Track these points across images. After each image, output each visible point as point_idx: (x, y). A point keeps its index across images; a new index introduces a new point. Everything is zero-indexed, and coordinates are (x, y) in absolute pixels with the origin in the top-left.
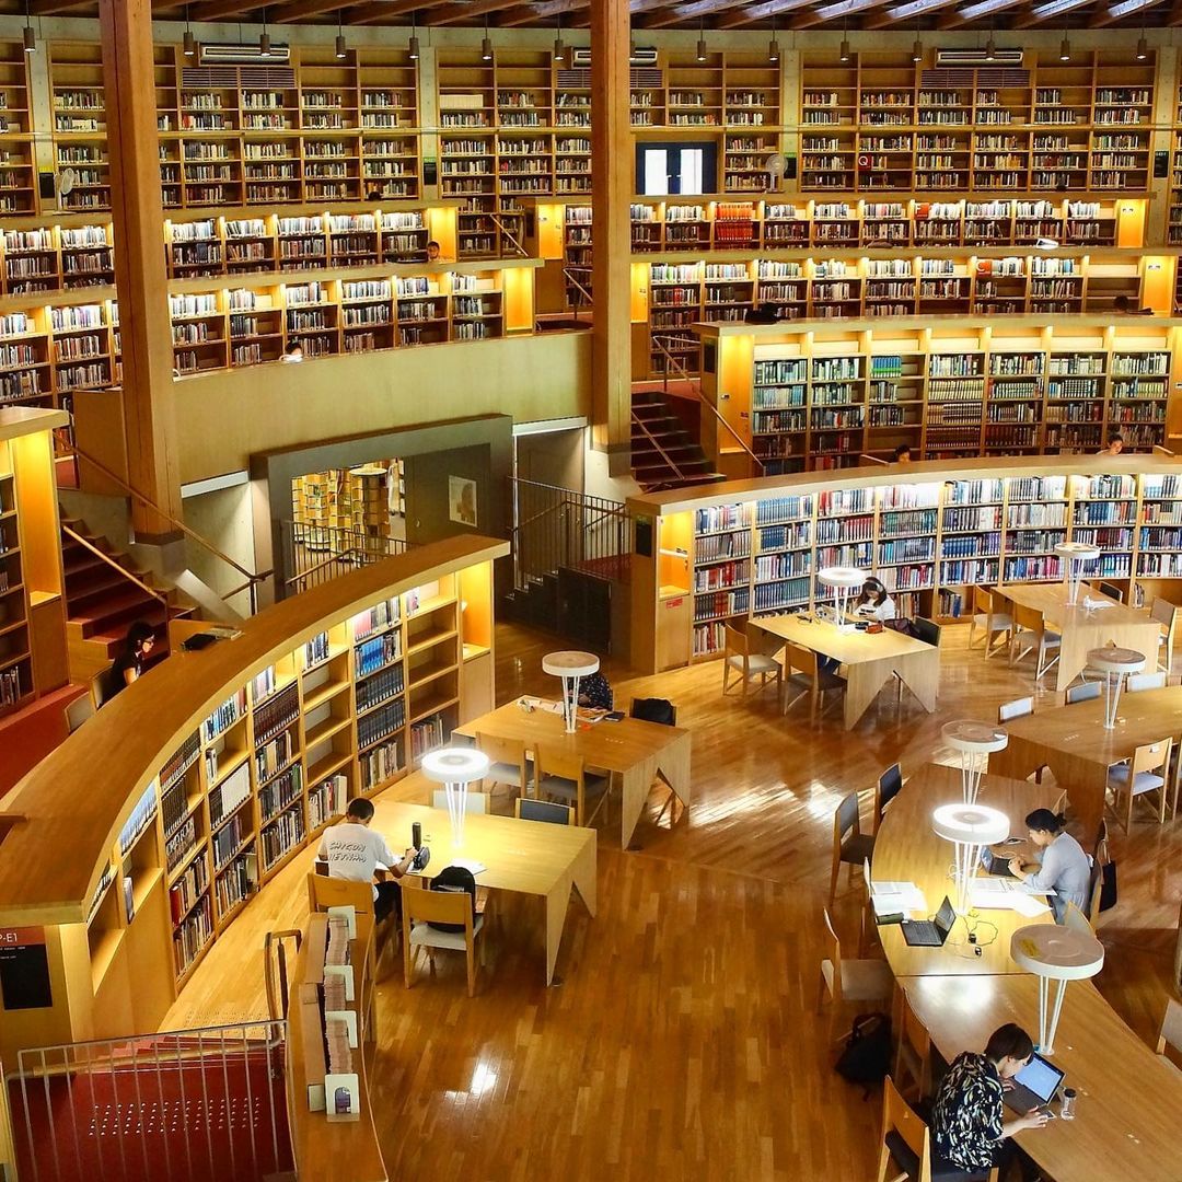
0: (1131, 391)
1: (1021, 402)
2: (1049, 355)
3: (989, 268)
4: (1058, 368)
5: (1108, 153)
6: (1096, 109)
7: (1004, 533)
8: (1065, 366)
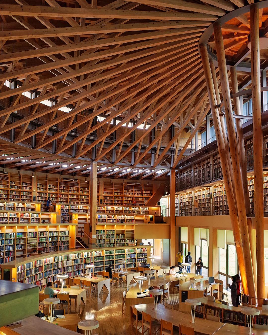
0: (64, 239)
1: (45, 242)
2: (49, 232)
3: (23, 215)
4: (50, 235)
5: (25, 196)
6: (22, 186)
7: (63, 268)
8: (52, 234)
